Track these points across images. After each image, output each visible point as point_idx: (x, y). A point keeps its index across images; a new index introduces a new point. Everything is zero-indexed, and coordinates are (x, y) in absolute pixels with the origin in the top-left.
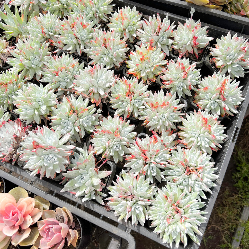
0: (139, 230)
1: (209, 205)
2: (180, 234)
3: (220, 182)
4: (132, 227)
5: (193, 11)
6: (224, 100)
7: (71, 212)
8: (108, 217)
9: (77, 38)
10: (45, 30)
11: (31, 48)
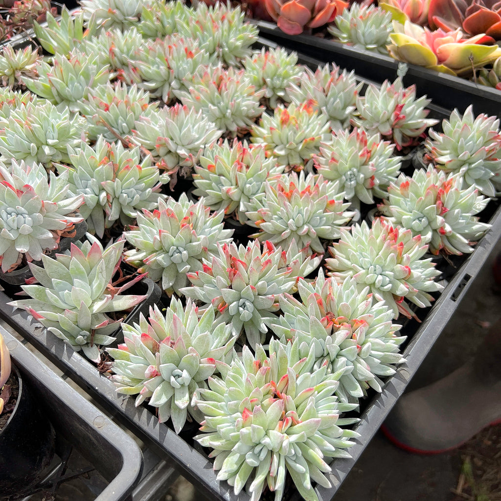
0: (163, 435)
1: (367, 421)
2: (271, 464)
3: (408, 375)
4: (148, 424)
5: (402, 69)
6: (443, 212)
7: (12, 353)
8: (97, 388)
9: (169, 68)
10: (116, 50)
11: (77, 63)
